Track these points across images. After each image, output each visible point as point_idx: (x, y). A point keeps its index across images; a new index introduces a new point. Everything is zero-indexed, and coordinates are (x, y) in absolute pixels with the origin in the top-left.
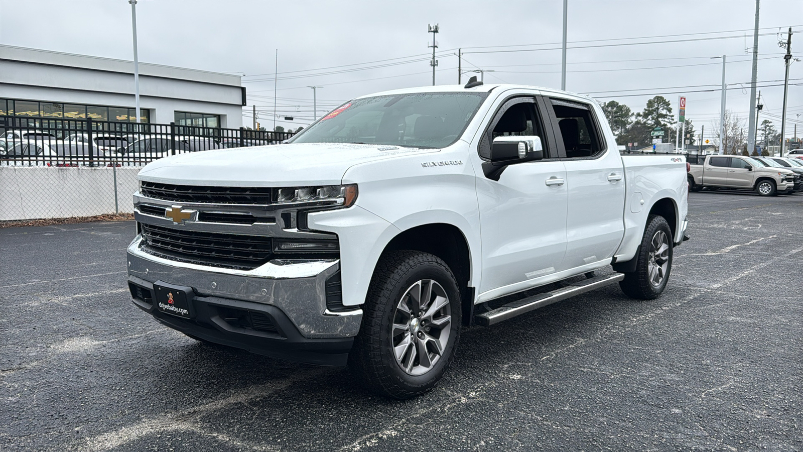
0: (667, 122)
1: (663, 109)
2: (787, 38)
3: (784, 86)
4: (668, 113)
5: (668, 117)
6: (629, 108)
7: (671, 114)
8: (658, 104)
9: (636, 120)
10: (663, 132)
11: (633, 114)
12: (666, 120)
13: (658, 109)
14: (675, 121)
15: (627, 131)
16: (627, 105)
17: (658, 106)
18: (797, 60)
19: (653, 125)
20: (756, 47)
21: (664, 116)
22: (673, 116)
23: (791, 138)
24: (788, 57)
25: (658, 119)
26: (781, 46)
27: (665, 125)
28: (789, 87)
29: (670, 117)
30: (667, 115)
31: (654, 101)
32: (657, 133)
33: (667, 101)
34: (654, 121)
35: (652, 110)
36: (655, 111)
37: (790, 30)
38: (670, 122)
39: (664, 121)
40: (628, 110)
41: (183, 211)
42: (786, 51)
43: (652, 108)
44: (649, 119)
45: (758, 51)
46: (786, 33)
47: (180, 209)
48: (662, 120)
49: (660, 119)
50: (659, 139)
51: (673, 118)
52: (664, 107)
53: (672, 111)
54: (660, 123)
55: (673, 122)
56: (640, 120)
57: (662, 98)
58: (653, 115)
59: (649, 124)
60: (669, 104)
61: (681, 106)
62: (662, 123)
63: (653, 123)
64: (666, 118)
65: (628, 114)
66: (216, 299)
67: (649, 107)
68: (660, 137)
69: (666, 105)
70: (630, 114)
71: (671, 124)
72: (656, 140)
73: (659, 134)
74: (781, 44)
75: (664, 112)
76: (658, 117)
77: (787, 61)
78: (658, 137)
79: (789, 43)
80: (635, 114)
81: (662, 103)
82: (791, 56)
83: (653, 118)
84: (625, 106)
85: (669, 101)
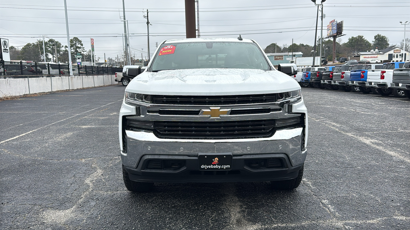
0: (81, 51)
1: (78, 44)
2: (147, 14)
3: (147, 36)
4: (81, 46)
5: (81, 48)
6: (60, 43)
7: (83, 47)
8: (76, 41)
9: (65, 49)
10: (81, 56)
11: (63, 46)
12: (81, 50)
13: (76, 44)
14: (85, 50)
15: (61, 55)
16: (59, 42)
17: (76, 42)
18: (151, 25)
19: (74, 52)
20: (124, 16)
21: (79, 48)
22: (84, 48)
23: (140, 59)
24: (148, 23)
25: (76, 49)
26: (144, 18)
27: (80, 52)
28: (150, 37)
29: (83, 49)
30: (81, 47)
31: (73, 40)
32: (78, 57)
33: (80, 40)
34: (74, 50)
35: (73, 44)
36: (74, 45)
37: (147, 10)
38: (82, 51)
39: (80, 50)
40: (60, 44)
41: (221, 110)
42: (147, 20)
43: (73, 43)
44: (72, 49)
45: (126, 18)
46: (146, 12)
47: (219, 109)
48: (79, 50)
49: (78, 49)
50: (79, 60)
51: (84, 49)
52: (79, 43)
53: (83, 45)
54: (78, 51)
55: (84, 51)
56: (67, 50)
57: (77, 38)
58: (74, 47)
59: (72, 52)
60: (81, 42)
61: (92, 43)
62: (79, 51)
63: (74, 51)
64: (81, 49)
65: (60, 46)
66: (250, 156)
67: (71, 43)
68: (80, 58)
69: (80, 42)
70: (61, 46)
71: (83, 52)
72: (78, 60)
73: (79, 57)
74: (145, 17)
75: (79, 46)
76: (76, 48)
77: (148, 25)
78: (79, 58)
79: (148, 16)
80: (64, 46)
81: (77, 41)
82: (149, 22)
83: (74, 49)
84: (58, 42)
85: (81, 40)
